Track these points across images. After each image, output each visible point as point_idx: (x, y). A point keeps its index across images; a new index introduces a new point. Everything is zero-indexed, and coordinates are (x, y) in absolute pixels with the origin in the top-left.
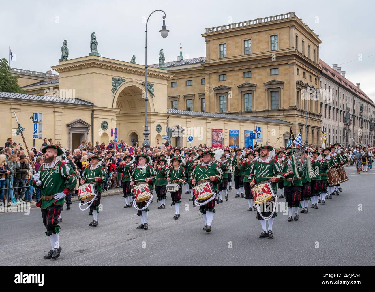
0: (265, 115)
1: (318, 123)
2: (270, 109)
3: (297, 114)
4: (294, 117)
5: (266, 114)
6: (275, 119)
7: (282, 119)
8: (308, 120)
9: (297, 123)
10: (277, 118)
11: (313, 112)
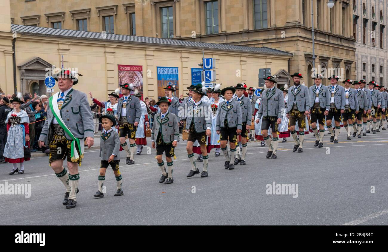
0: (242, 41)
1: (347, 54)
2: (251, 29)
3: (300, 37)
4: (295, 43)
5: (244, 38)
6: (261, 46)
7: (273, 46)
8: (327, 47)
9: (302, 54)
10: (265, 46)
11: (338, 33)
